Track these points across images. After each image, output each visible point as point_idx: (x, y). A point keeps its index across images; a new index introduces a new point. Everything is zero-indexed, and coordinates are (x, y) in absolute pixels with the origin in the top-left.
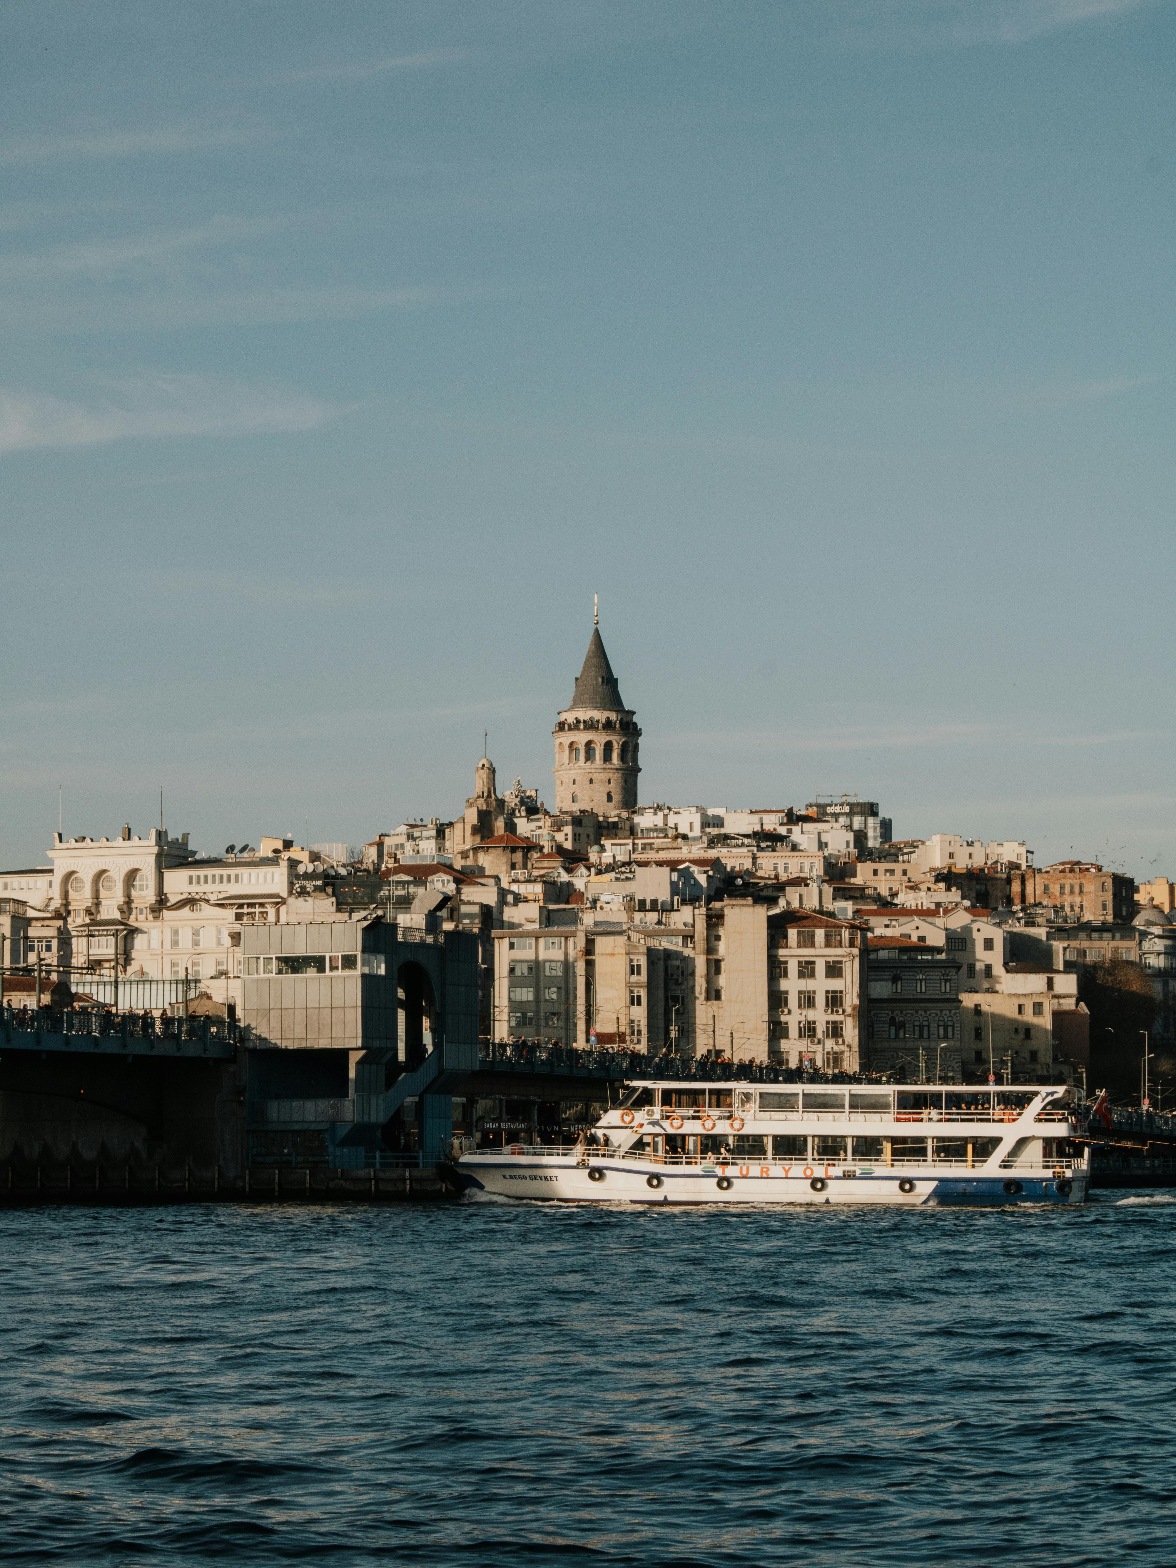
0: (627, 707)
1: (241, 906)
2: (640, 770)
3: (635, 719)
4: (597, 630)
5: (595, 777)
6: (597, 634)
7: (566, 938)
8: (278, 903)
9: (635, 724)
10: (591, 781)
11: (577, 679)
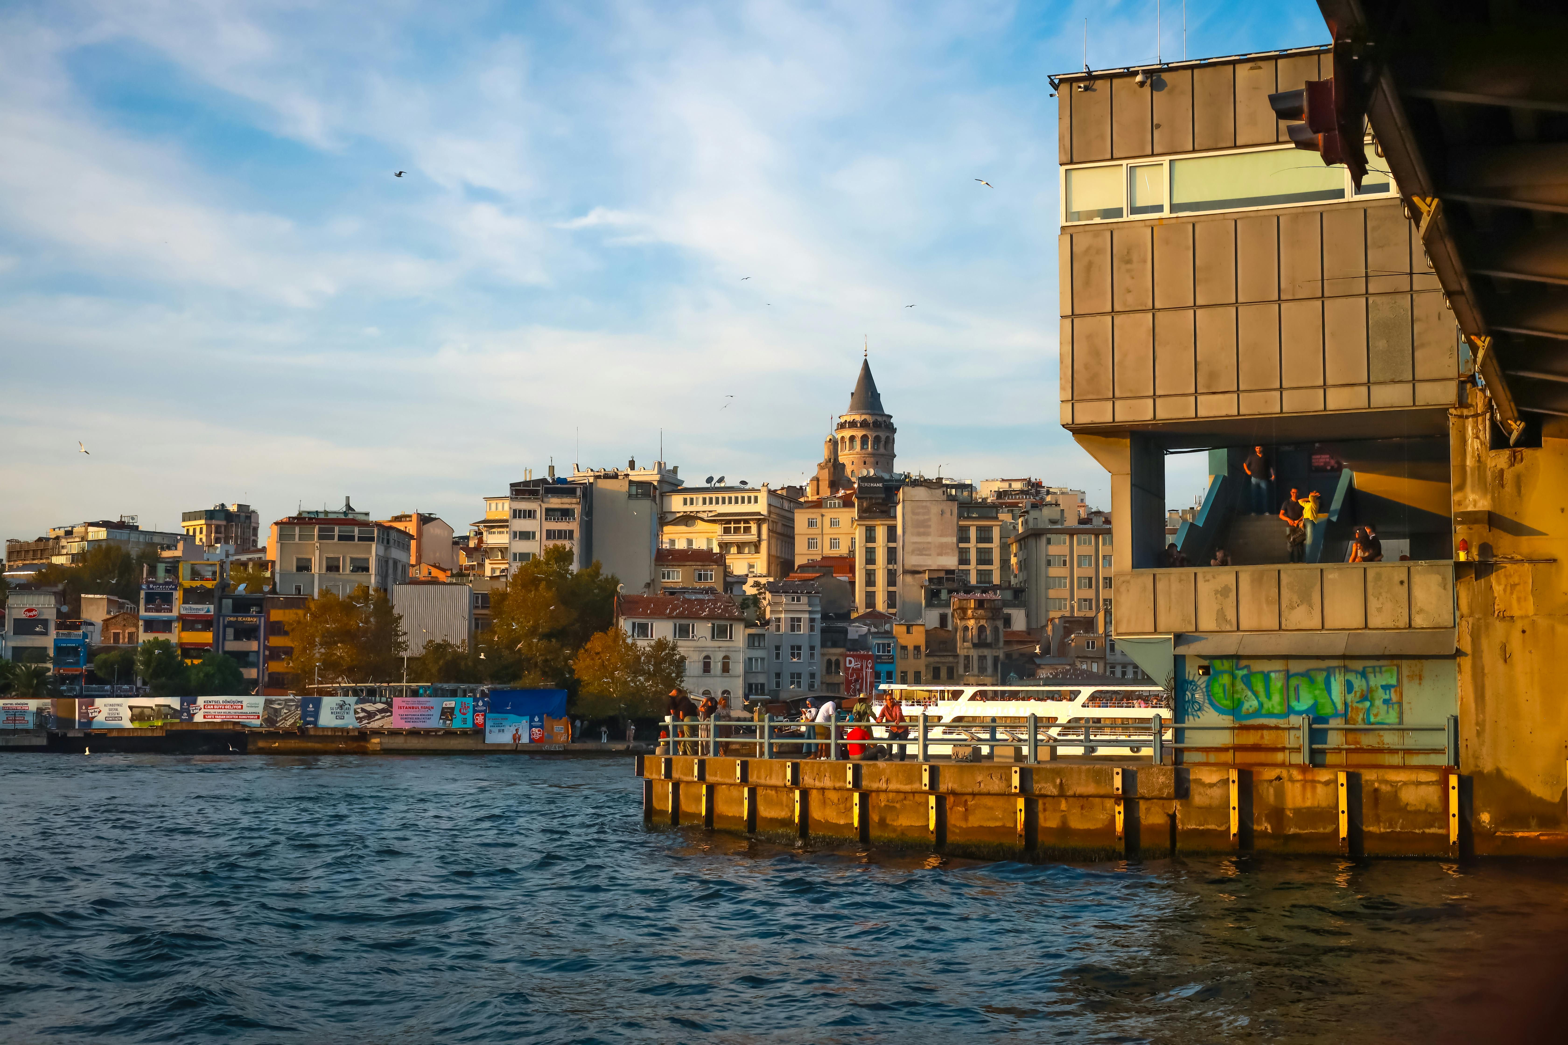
0: (886, 412)
1: (729, 522)
2: (895, 456)
3: (892, 421)
4: (866, 361)
5: (867, 460)
6: (866, 362)
7: (1097, 536)
8: (759, 519)
9: (892, 424)
10: (865, 463)
11: (852, 394)
